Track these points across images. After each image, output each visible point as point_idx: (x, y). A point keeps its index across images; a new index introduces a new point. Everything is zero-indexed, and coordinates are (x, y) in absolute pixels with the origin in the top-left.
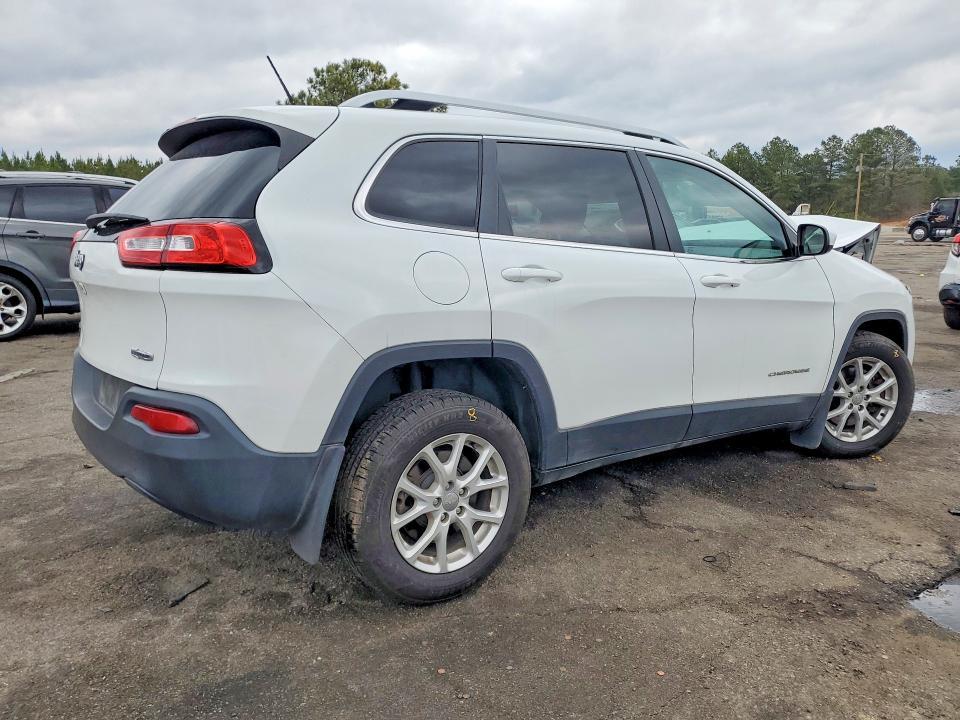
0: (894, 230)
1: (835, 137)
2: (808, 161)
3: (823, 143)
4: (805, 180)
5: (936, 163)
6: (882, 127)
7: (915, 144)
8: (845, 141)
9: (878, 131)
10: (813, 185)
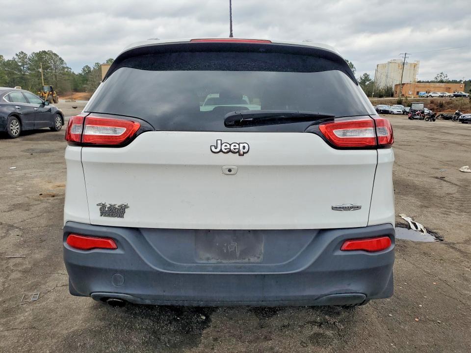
0: (66, 101)
1: (22, 53)
2: (10, 64)
3: (17, 55)
4: (10, 74)
5: (72, 71)
6: (46, 51)
7: (63, 60)
8: (28, 55)
9: (44, 52)
10: (15, 76)
